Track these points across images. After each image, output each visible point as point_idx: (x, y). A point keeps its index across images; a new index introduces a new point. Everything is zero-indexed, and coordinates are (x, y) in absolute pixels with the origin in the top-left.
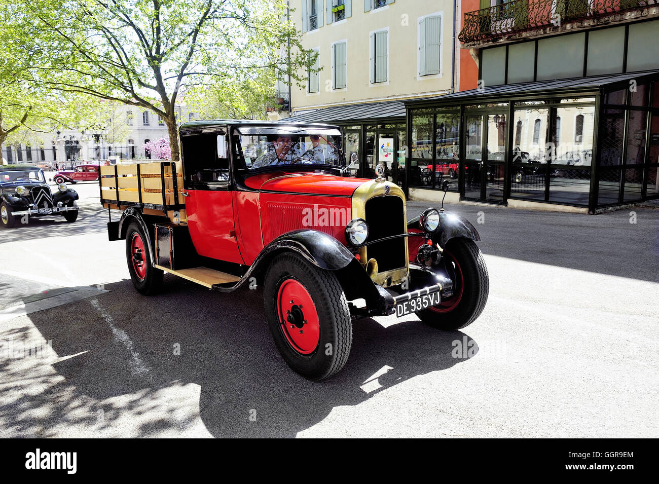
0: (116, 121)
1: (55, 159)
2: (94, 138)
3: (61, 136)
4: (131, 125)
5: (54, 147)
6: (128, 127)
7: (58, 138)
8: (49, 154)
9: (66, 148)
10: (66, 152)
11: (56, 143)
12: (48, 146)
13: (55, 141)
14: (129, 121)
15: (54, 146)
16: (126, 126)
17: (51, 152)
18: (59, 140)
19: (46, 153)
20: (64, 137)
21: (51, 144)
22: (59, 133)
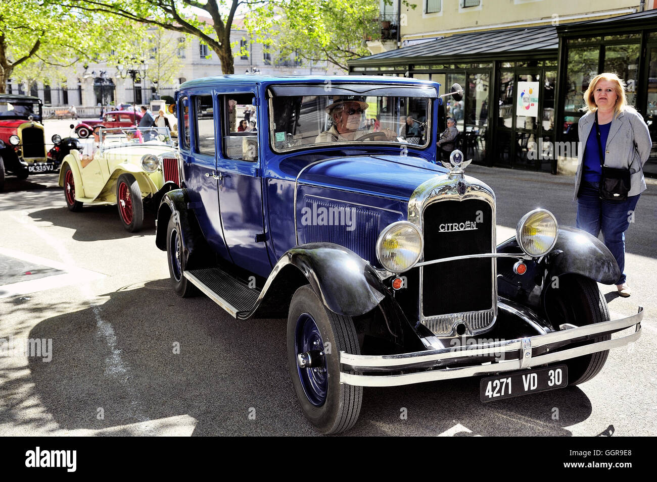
0: (162, 51)
1: (81, 103)
2: (130, 74)
3: (89, 71)
4: (184, 57)
5: (80, 87)
6: (178, 60)
7: (84, 74)
8: (73, 96)
9: (96, 88)
10: (95, 94)
11: (83, 81)
12: (72, 84)
13: (81, 78)
14: (181, 52)
15: (80, 84)
16: (175, 59)
17: (76, 93)
18: (86, 77)
19: (70, 94)
20: (93, 73)
21: (76, 81)
22: (86, 68)
